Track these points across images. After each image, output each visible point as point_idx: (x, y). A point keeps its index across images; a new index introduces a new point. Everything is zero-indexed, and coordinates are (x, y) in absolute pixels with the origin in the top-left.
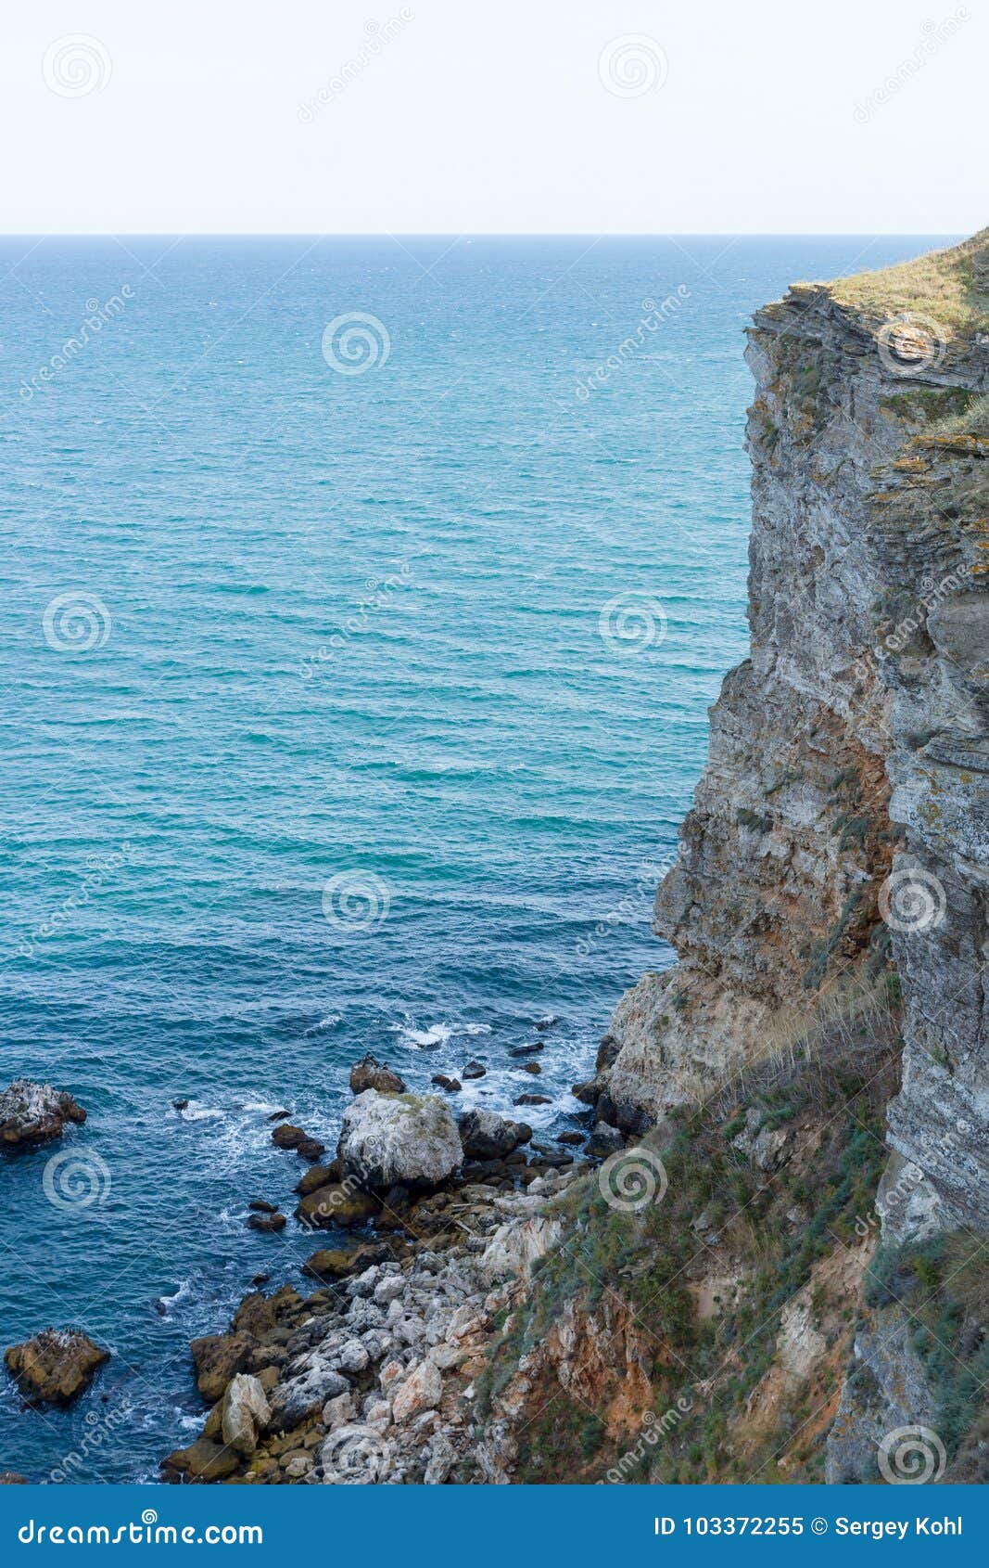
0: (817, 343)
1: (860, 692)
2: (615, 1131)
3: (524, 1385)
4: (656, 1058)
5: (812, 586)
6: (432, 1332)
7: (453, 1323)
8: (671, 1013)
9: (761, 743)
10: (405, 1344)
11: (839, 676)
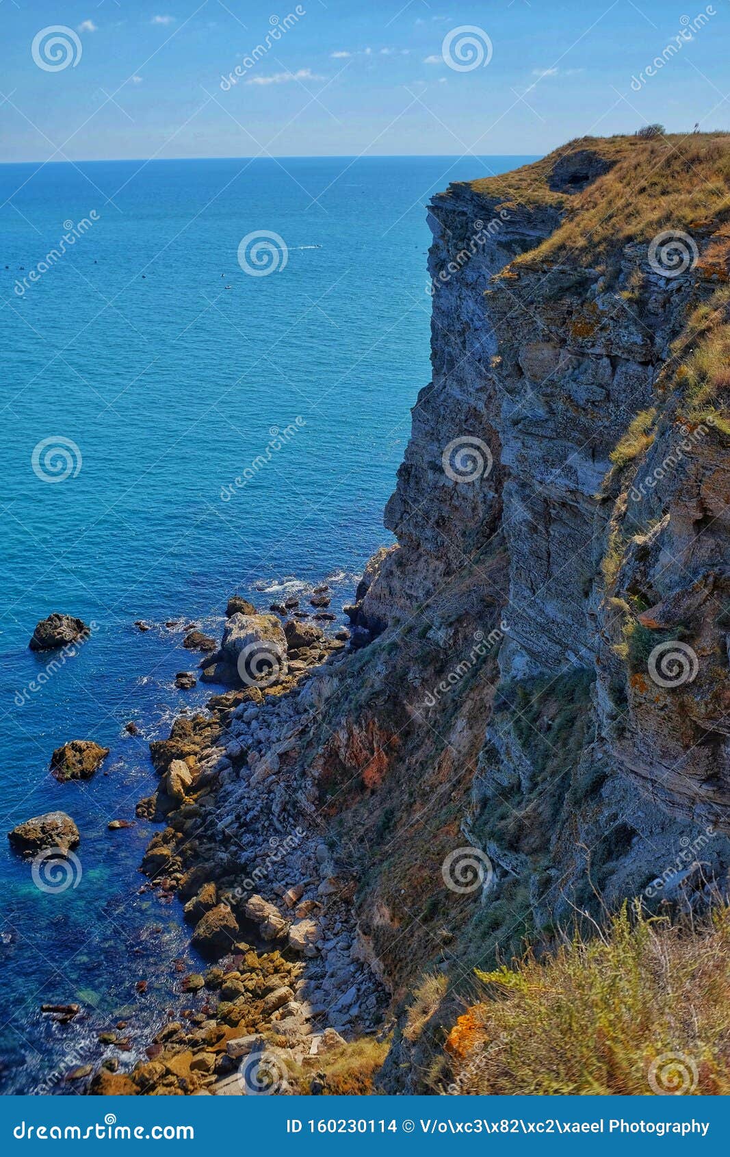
0: (464, 213)
1: (490, 397)
2: (367, 631)
3: (321, 761)
4: (386, 592)
5: (464, 343)
6: (274, 736)
7: (284, 731)
8: (394, 568)
9: (439, 426)
10: (260, 742)
11: (478, 390)
